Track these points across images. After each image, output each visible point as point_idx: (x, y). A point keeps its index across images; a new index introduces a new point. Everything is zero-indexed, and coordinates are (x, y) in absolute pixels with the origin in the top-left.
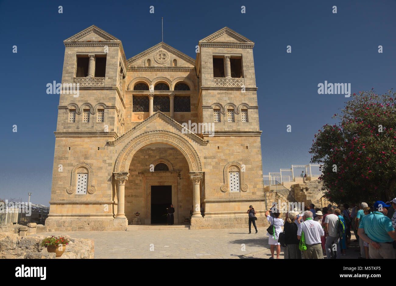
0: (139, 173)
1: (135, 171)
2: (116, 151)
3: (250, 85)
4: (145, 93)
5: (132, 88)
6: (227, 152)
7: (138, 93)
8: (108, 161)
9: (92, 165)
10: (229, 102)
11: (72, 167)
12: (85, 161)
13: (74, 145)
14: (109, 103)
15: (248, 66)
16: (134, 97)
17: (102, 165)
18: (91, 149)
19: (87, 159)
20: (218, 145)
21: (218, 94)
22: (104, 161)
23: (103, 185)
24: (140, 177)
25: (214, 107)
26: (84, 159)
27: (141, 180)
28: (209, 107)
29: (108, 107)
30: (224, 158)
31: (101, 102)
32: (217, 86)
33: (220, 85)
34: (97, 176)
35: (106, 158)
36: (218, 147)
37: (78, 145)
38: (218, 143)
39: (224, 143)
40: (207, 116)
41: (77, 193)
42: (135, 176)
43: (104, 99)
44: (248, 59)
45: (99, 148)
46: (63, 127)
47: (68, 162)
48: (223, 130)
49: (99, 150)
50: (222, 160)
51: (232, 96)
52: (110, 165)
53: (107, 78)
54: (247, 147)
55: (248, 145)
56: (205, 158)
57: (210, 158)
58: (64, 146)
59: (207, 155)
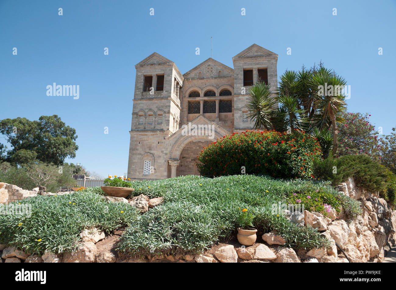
0: (192, 160)
1: (189, 158)
2: (170, 144)
4: (197, 99)
5: (187, 96)
7: (192, 99)
8: (165, 152)
9: (154, 154)
11: (141, 156)
12: (149, 151)
13: (142, 140)
14: (166, 110)
16: (189, 103)
17: (161, 154)
18: (153, 143)
19: (151, 150)
21: (246, 99)
22: (162, 152)
23: (161, 169)
24: (192, 163)
25: (243, 110)
26: (149, 150)
27: (193, 165)
29: (165, 113)
31: (161, 109)
33: (248, 92)
34: (157, 162)
35: (163, 150)
37: (145, 140)
40: (237, 117)
41: (144, 174)
42: (189, 162)
43: (162, 107)
44: (272, 70)
45: (159, 142)
46: (135, 127)
47: (138, 152)
48: (250, 128)
49: (158, 143)
52: (166, 154)
53: (164, 91)
58: (136, 141)
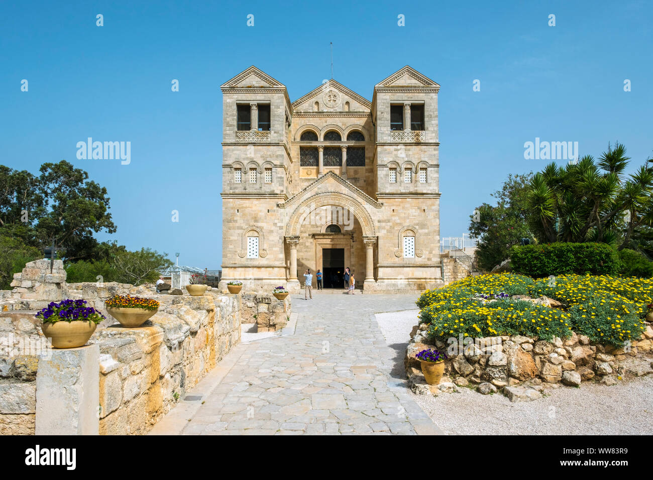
0: (309, 235)
1: (305, 232)
2: (287, 213)
3: (431, 139)
4: (314, 144)
5: (298, 139)
6: (403, 215)
7: (306, 144)
8: (279, 225)
9: (263, 228)
10: (406, 159)
11: (243, 230)
12: (255, 224)
13: (242, 208)
14: (276, 161)
15: (431, 115)
16: (302, 148)
17: (273, 228)
18: (261, 211)
19: (258, 222)
20: (394, 208)
21: (394, 150)
22: (275, 224)
23: (274, 249)
24: (310, 239)
25: (390, 166)
26: (255, 222)
28: (384, 166)
29: (276, 166)
30: (398, 221)
31: (268, 160)
32: (394, 141)
33: (397, 140)
34: (268, 239)
35: (276, 221)
36: (393, 210)
37: (246, 207)
38: (393, 205)
39: (400, 206)
40: (382, 176)
41: (249, 257)
42: (305, 238)
43: (271, 157)
44: (431, 108)
45: (268, 210)
46: (229, 187)
47: (237, 225)
48: (399, 192)
49: (268, 212)
50: (397, 224)
51: (410, 153)
52: (281, 228)
53: (272, 132)
54: (424, 210)
55: (426, 208)
56: (379, 221)
57: (384, 221)
58: (232, 208)
59: (381, 218)
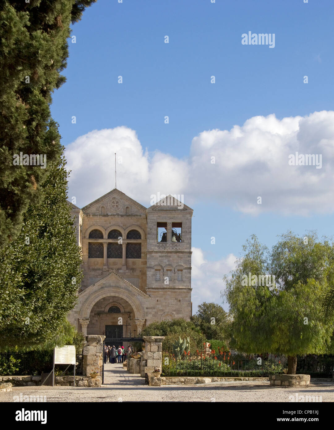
2: (80, 302)
3: (186, 249)
6: (164, 304)
10: (168, 263)
15: (186, 231)
21: (159, 257)
25: (156, 268)
28: (152, 268)
30: (161, 308)
32: (159, 250)
33: (161, 250)
36: (158, 300)
38: (157, 297)
39: (162, 297)
40: (150, 276)
44: (187, 226)
48: (162, 287)
50: (160, 310)
51: (171, 259)
54: (180, 300)
55: (181, 299)
56: (147, 308)
57: (151, 308)
59: (149, 306)
